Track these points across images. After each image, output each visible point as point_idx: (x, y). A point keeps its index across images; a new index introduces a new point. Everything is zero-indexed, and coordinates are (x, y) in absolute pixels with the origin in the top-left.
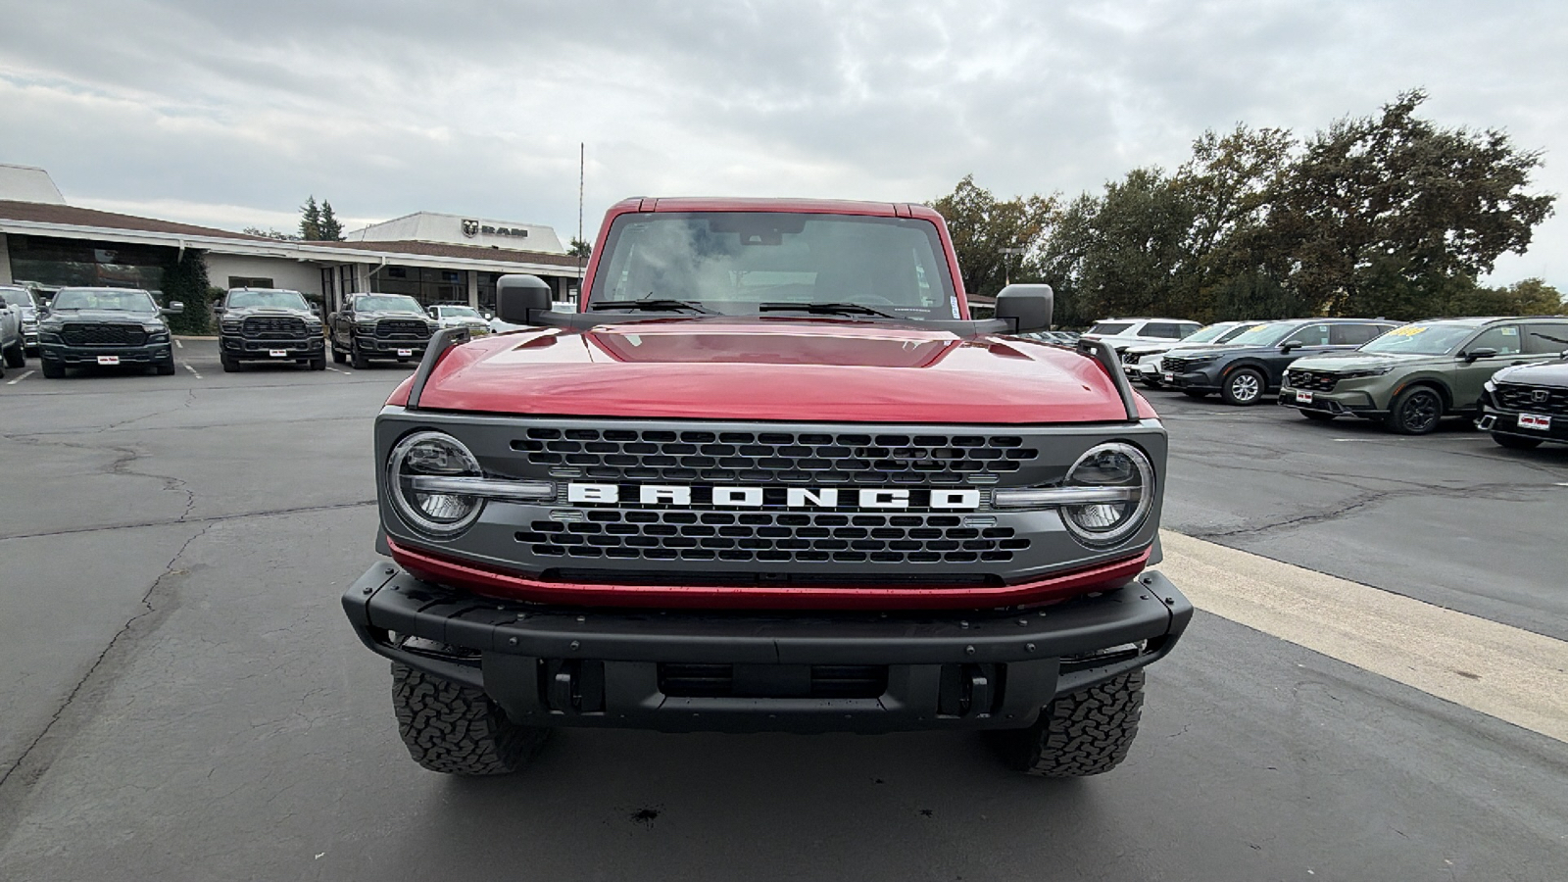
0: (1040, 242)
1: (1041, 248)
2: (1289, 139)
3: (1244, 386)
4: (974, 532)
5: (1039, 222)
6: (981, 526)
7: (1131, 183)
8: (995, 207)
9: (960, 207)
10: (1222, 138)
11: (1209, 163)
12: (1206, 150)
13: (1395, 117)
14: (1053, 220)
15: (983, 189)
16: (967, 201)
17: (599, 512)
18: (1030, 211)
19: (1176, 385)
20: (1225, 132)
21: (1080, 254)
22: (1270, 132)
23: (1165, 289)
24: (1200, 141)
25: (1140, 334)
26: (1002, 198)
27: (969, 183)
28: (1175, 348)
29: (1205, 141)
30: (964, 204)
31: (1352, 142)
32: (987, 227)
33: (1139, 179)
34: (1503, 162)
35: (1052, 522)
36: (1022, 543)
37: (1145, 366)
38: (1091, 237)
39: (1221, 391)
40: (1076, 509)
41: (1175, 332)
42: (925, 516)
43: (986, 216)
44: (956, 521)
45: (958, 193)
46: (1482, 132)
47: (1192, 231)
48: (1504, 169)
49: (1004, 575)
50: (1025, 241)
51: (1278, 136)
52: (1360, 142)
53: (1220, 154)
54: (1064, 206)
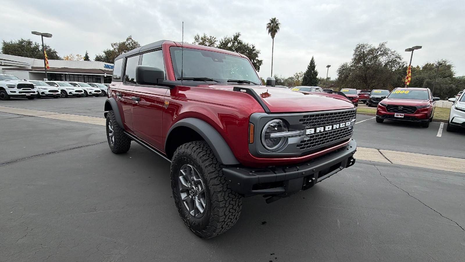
2: (216, 40)
9: (128, 46)
10: (201, 37)
12: (198, 39)
13: (236, 38)
15: (136, 41)
16: (131, 44)
20: (201, 35)
22: (212, 37)
24: (196, 37)
27: (131, 39)
29: (197, 37)
30: (129, 45)
31: (228, 43)
34: (255, 52)
45: (127, 41)
46: (251, 45)
48: (255, 53)
51: (213, 39)
52: (230, 43)
53: (201, 41)
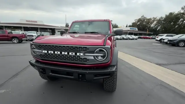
0: (154, 24)
1: (154, 25)
3: (181, 44)
4: (82, 58)
5: (154, 21)
6: (83, 58)
7: (169, 14)
8: (147, 19)
11: (184, 10)
14: (156, 21)
15: (145, 17)
16: (143, 18)
17: (45, 54)
18: (152, 19)
19: (170, 44)
21: (160, 25)
23: (174, 30)
24: (183, 7)
25: (166, 36)
26: (148, 18)
27: (143, 16)
28: (170, 38)
32: (146, 22)
33: (171, 14)
35: (92, 58)
36: (88, 60)
37: (166, 41)
38: (162, 23)
39: (177, 45)
40: (97, 56)
41: (172, 36)
42: (76, 56)
43: (146, 20)
44: (80, 57)
45: (141, 17)
47: (180, 21)
49: (86, 64)
50: (151, 23)
54: (158, 18)
